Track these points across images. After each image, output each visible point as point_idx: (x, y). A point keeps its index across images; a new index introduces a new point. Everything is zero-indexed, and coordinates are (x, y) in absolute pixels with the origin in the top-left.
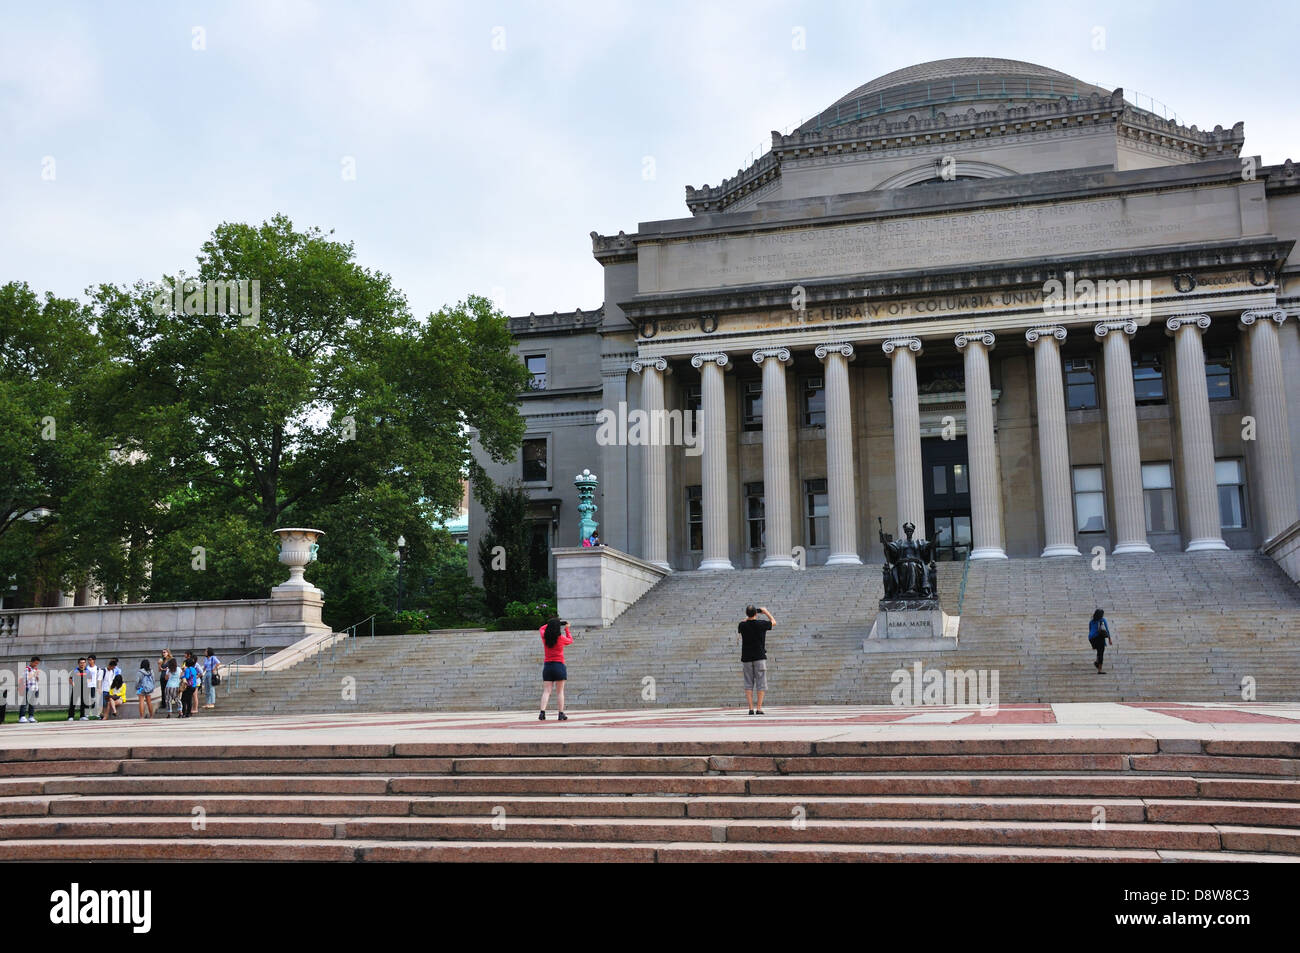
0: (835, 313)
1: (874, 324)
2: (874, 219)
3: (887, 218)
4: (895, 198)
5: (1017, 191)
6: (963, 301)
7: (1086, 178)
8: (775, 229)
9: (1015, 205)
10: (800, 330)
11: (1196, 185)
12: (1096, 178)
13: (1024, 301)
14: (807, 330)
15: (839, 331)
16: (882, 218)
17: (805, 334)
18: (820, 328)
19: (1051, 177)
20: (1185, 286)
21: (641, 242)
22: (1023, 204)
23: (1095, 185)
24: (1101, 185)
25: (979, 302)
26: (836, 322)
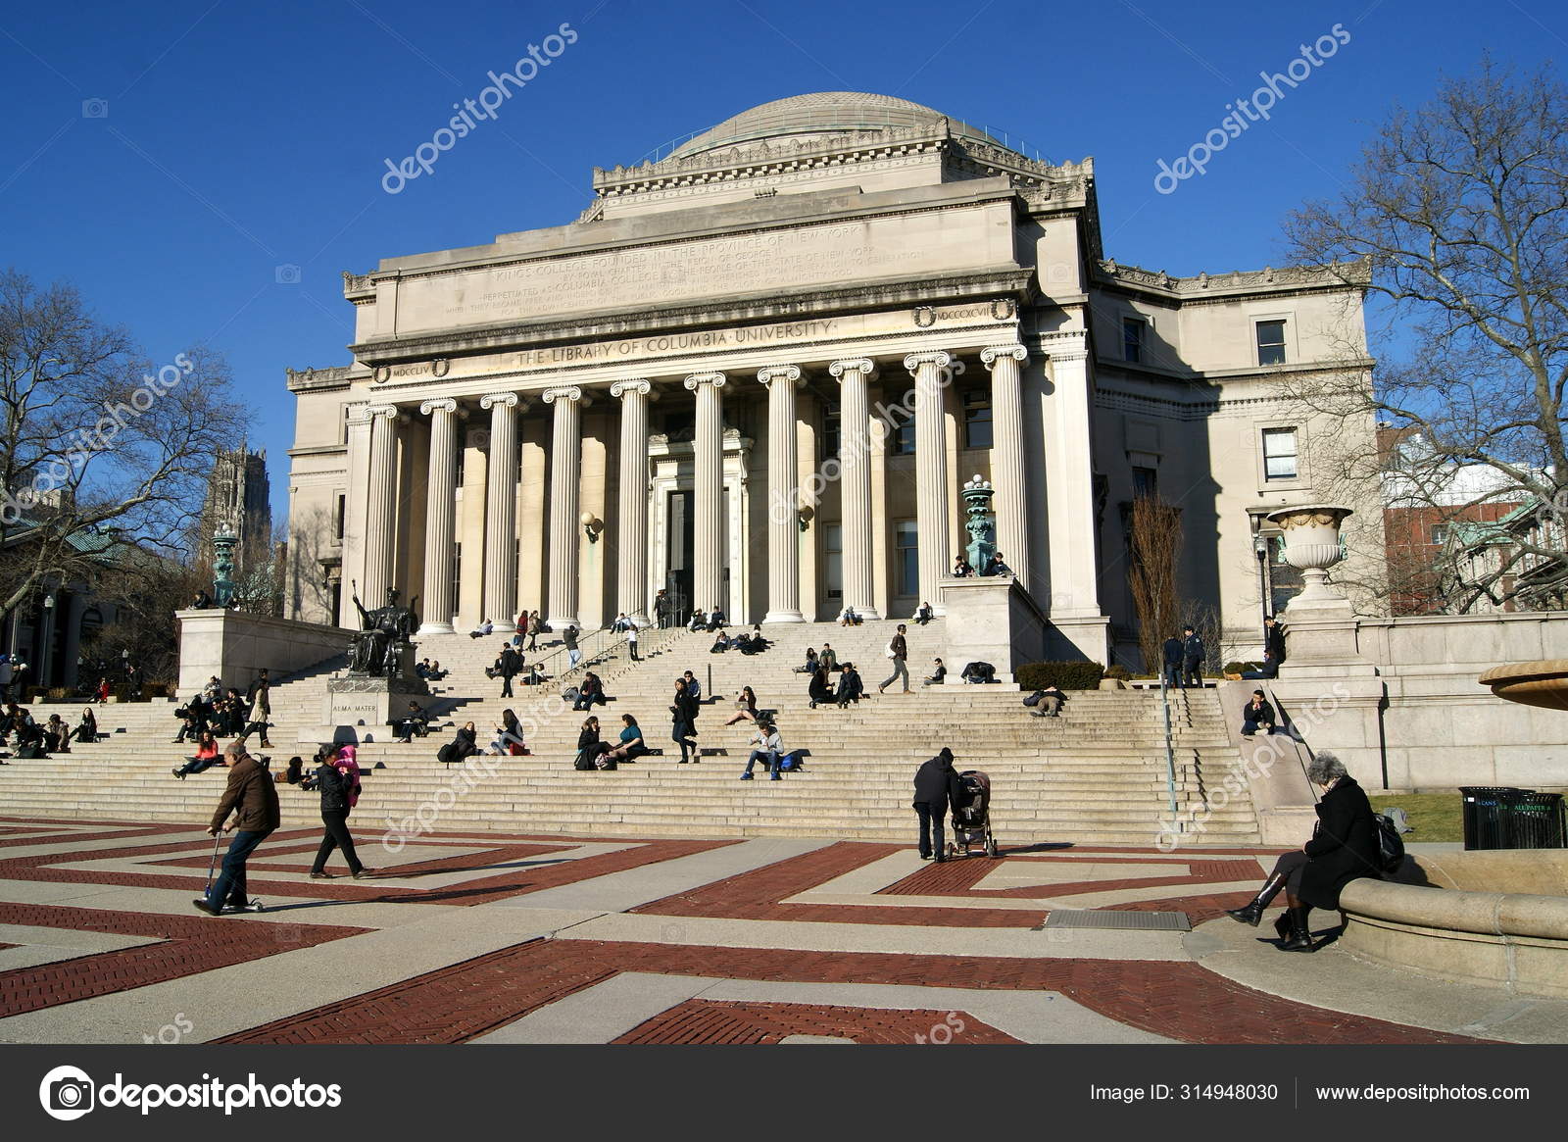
0: (565, 353)
1: (604, 365)
2: (611, 249)
3: (624, 248)
4: (634, 226)
5: (758, 217)
6: (695, 339)
7: (829, 201)
8: (511, 263)
9: (755, 231)
10: (529, 373)
11: (941, 207)
12: (841, 201)
13: (758, 339)
14: (536, 372)
15: (568, 373)
16: (619, 249)
17: (533, 376)
18: (549, 370)
19: (795, 200)
20: (925, 319)
21: (379, 280)
22: (763, 230)
23: (839, 208)
24: (845, 208)
25: (711, 339)
26: (566, 363)
